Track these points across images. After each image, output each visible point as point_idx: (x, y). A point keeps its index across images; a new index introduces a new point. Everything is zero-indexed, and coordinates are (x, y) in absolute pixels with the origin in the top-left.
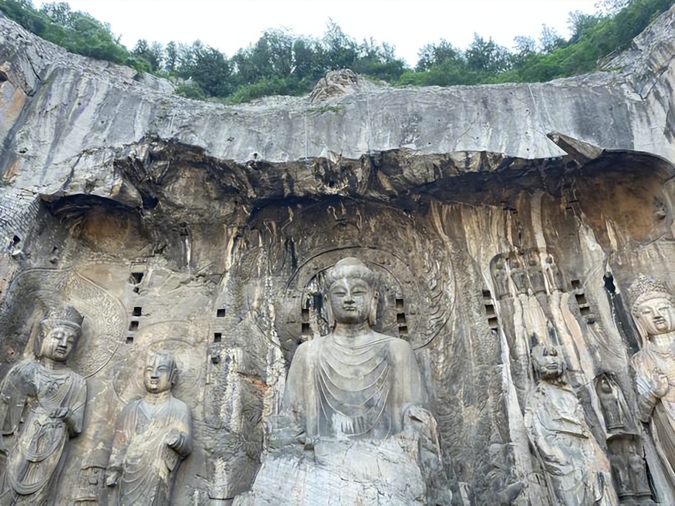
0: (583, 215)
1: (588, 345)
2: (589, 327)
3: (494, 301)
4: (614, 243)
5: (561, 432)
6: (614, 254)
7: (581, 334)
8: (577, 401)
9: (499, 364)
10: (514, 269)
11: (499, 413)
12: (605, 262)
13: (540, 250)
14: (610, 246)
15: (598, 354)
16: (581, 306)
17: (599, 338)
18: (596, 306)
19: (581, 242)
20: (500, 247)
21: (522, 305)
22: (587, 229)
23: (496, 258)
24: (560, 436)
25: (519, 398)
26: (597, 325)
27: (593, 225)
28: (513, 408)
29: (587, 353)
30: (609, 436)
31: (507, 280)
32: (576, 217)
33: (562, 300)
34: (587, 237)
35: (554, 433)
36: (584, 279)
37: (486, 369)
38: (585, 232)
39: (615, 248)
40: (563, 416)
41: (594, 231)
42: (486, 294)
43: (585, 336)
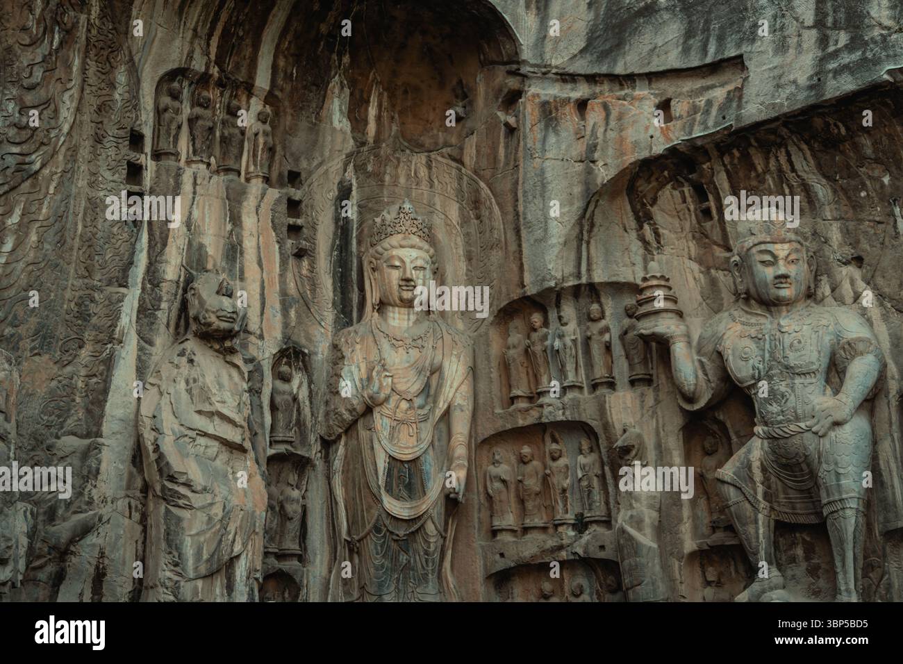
0: (346, 59)
1: (284, 293)
2: (292, 261)
3: (146, 160)
4: (372, 128)
5: (205, 435)
6: (366, 148)
7: (278, 270)
8: (245, 386)
9: (120, 286)
10: (198, 110)
11: (94, 380)
12: (349, 156)
13: (255, 91)
14: (364, 133)
15: (293, 313)
16: (291, 221)
17: (303, 285)
18: (314, 228)
19: (326, 106)
20: (190, 57)
21: (195, 184)
22: (342, 87)
23: (172, 75)
24: (202, 441)
25: (139, 358)
26: (305, 263)
27: (353, 84)
28: (124, 376)
29: (278, 306)
30: (271, 452)
31: (179, 127)
32: (335, 57)
33: (265, 200)
34: (336, 102)
35: (193, 434)
36: (310, 173)
37: (94, 288)
38: (337, 91)
39: (371, 140)
40: (219, 407)
41: (352, 94)
42: (136, 140)
43: (282, 275)
